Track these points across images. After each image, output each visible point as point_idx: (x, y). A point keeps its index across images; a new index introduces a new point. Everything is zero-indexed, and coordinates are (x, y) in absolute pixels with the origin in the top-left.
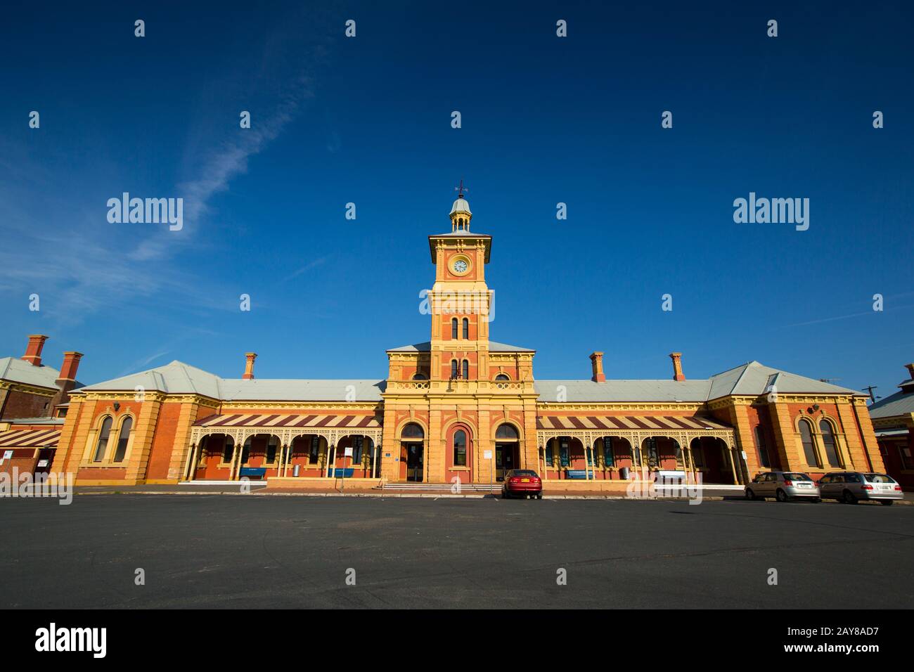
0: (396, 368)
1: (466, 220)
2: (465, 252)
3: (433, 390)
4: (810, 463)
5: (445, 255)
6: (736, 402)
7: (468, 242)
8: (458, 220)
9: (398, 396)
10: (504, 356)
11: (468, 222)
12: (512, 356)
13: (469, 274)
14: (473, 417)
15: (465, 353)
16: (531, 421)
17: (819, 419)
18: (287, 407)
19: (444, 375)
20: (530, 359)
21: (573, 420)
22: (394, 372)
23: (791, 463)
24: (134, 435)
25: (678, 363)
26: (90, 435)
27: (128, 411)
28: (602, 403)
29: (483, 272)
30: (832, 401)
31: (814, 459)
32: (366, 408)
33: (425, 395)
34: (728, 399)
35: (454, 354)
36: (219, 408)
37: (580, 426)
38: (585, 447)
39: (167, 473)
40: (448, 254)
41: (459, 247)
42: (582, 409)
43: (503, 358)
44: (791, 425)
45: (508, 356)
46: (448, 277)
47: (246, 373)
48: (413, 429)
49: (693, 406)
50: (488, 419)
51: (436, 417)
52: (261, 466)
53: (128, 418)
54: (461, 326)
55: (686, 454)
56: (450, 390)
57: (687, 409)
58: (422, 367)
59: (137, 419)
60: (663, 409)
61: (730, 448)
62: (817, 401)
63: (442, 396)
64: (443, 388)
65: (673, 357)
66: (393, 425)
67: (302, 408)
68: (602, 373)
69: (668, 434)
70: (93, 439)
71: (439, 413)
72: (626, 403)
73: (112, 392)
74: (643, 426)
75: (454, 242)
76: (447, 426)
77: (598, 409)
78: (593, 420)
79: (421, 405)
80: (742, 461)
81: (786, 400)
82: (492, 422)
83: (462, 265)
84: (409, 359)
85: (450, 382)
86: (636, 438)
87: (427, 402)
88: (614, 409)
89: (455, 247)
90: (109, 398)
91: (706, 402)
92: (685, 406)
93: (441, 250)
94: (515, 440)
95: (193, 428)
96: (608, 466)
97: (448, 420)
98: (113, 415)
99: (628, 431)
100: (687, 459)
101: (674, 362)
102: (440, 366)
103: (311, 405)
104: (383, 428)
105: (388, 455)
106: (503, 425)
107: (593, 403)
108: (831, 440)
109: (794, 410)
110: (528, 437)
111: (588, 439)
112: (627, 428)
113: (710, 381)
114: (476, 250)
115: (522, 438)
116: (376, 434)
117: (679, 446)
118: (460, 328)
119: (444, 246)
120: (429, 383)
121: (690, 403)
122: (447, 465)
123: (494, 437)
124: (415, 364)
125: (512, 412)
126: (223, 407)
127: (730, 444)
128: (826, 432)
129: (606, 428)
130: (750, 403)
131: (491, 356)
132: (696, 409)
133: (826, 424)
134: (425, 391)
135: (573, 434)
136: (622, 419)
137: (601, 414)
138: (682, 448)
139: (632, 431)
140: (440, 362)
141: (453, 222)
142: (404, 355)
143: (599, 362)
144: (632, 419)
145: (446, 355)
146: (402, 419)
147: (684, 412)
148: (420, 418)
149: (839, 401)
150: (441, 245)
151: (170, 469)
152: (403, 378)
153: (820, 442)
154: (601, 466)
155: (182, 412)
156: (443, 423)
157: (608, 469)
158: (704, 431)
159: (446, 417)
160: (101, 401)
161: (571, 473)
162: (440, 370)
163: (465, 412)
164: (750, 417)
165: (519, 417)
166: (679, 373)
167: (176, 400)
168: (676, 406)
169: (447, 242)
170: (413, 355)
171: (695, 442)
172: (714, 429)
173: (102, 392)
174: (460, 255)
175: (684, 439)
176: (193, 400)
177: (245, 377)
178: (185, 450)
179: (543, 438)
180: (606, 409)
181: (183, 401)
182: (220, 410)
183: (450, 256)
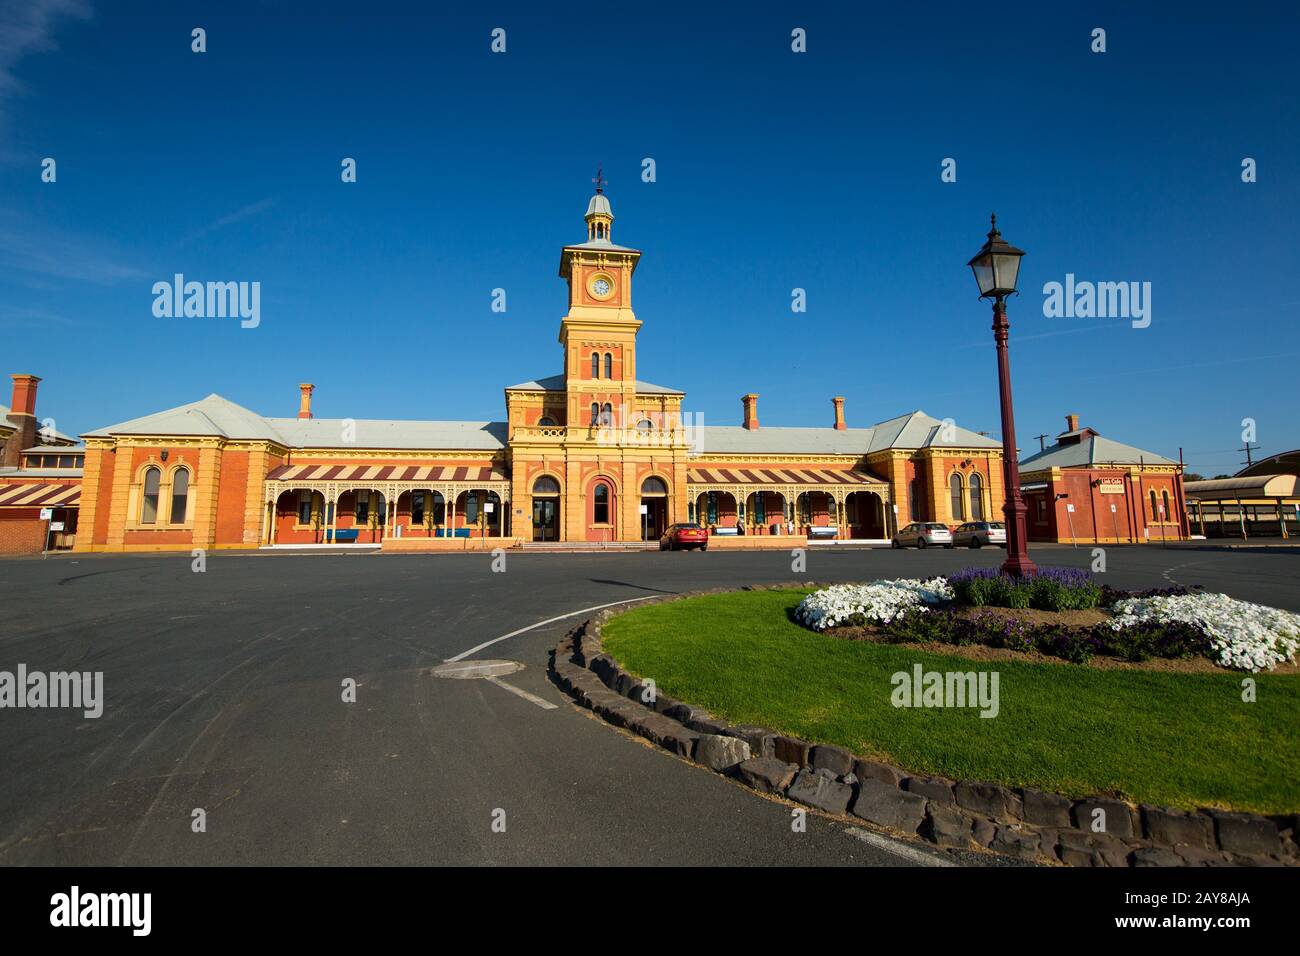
0: (517, 410)
1: (607, 225)
2: (607, 270)
3: (571, 438)
4: (955, 518)
5: (584, 272)
6: (895, 456)
7: (611, 258)
8: (596, 225)
9: (529, 445)
10: (648, 398)
11: (609, 228)
12: (658, 398)
13: (613, 298)
14: (616, 469)
15: (608, 396)
16: (681, 475)
17: (970, 473)
18: (379, 457)
19: (583, 421)
20: (679, 402)
21: (725, 473)
22: (515, 415)
23: (938, 517)
24: (195, 491)
25: (840, 410)
26: (131, 490)
27: (181, 461)
28: (756, 454)
29: (629, 297)
30: (984, 456)
31: (959, 512)
32: (481, 458)
33: (562, 444)
34: (888, 453)
35: (595, 395)
36: (286, 456)
37: (733, 480)
38: (738, 502)
39: (241, 536)
40: (587, 271)
41: (600, 262)
42: (734, 461)
43: (646, 401)
44: (943, 480)
45: (653, 398)
46: (587, 300)
47: (302, 411)
48: (547, 481)
49: (852, 459)
50: (634, 472)
51: (574, 469)
52: (352, 528)
53: (182, 470)
54: (604, 364)
55: (841, 510)
56: (590, 438)
57: (846, 462)
58: (550, 409)
59: (197, 471)
60: (821, 461)
61: (884, 502)
62: (971, 455)
63: (580, 446)
64: (582, 436)
65: (835, 402)
66: (524, 479)
67: (399, 457)
68: (755, 419)
69: (824, 489)
70: (136, 496)
71: (577, 465)
72: (782, 455)
73: (155, 437)
74: (800, 481)
75: (594, 257)
76: (588, 478)
77: (752, 461)
78: (747, 473)
79: (557, 455)
80: (894, 514)
81: (942, 454)
82: (639, 475)
83: (603, 285)
84: (533, 399)
85: (590, 429)
86: (791, 493)
87: (564, 452)
88: (769, 461)
89: (595, 262)
90: (150, 444)
91: (866, 455)
92: (843, 459)
93: (578, 267)
94: (663, 495)
95: (268, 482)
96: (758, 523)
97: (587, 473)
98: (160, 465)
99: (784, 485)
100: (841, 515)
101: (836, 408)
102: (579, 411)
103: (411, 453)
104: (511, 481)
105: (519, 512)
106: (649, 478)
107: (747, 455)
108: (978, 494)
109: (948, 464)
110: (678, 492)
111: (741, 493)
112: (783, 482)
113: (872, 430)
114: (621, 267)
115: (671, 493)
116: (503, 488)
117: (834, 502)
118: (602, 365)
119: (582, 261)
120: (565, 430)
121: (848, 455)
122: (588, 523)
123: (639, 493)
124: (541, 405)
125: (661, 464)
126: (292, 456)
127: (884, 499)
128: (975, 487)
129: (761, 482)
130: (908, 457)
131: (637, 397)
132: (854, 462)
133: (976, 478)
134: (561, 439)
135: (725, 488)
136: (776, 472)
137: (754, 466)
138: (837, 502)
139: (788, 486)
140: (579, 405)
141: (590, 227)
142: (527, 394)
143: (753, 406)
144: (788, 473)
145: (586, 397)
146: (535, 471)
147: (842, 465)
148: (556, 470)
149: (990, 455)
150: (578, 258)
151: (245, 532)
152: (527, 422)
153: (967, 495)
154: (751, 523)
155: (252, 463)
156: (582, 476)
157: (758, 526)
158: (860, 485)
159: (586, 469)
160: (138, 448)
161: (719, 531)
162: (579, 415)
163: (608, 464)
164: (907, 472)
165: (668, 470)
166: (841, 421)
167: (240, 448)
168: (835, 459)
169: (587, 256)
170: (538, 395)
171: (851, 498)
172: (871, 483)
173: (140, 437)
174: (600, 273)
175: (840, 493)
176: (264, 448)
177: (302, 415)
178: (262, 509)
179: (692, 493)
180: (760, 461)
181: (250, 448)
182: (289, 459)
183: (588, 274)
